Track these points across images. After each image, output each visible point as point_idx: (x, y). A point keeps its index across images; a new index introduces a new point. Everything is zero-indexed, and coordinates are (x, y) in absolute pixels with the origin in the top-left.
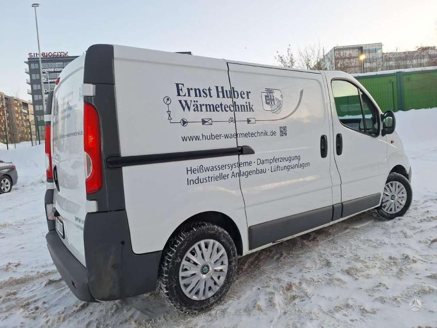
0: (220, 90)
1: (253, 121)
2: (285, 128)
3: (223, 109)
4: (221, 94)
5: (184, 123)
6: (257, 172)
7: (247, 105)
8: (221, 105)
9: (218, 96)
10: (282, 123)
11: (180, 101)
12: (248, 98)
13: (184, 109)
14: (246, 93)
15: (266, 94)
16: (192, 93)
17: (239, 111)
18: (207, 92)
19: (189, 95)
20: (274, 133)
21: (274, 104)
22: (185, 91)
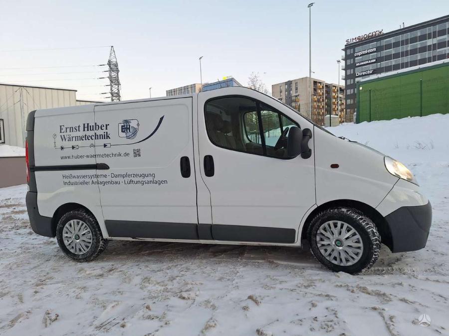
0: (86, 126)
1: (109, 145)
2: (139, 150)
3: (87, 138)
4: (86, 129)
5: (62, 148)
6: (111, 183)
7: (105, 135)
8: (85, 136)
9: (84, 130)
10: (136, 147)
11: (61, 136)
12: (106, 129)
13: (62, 140)
14: (105, 126)
15: (123, 125)
16: (68, 130)
17: (98, 139)
18: (77, 129)
19: (66, 132)
20: (127, 154)
21: (130, 131)
22: (64, 130)
